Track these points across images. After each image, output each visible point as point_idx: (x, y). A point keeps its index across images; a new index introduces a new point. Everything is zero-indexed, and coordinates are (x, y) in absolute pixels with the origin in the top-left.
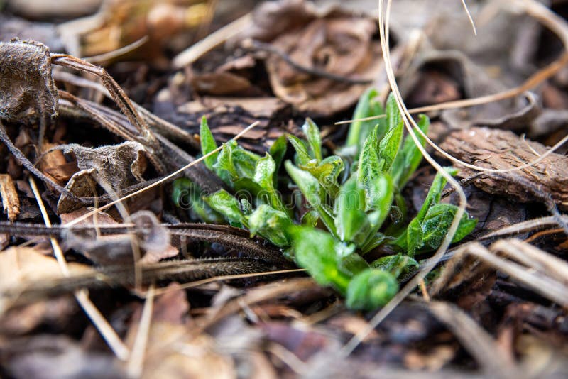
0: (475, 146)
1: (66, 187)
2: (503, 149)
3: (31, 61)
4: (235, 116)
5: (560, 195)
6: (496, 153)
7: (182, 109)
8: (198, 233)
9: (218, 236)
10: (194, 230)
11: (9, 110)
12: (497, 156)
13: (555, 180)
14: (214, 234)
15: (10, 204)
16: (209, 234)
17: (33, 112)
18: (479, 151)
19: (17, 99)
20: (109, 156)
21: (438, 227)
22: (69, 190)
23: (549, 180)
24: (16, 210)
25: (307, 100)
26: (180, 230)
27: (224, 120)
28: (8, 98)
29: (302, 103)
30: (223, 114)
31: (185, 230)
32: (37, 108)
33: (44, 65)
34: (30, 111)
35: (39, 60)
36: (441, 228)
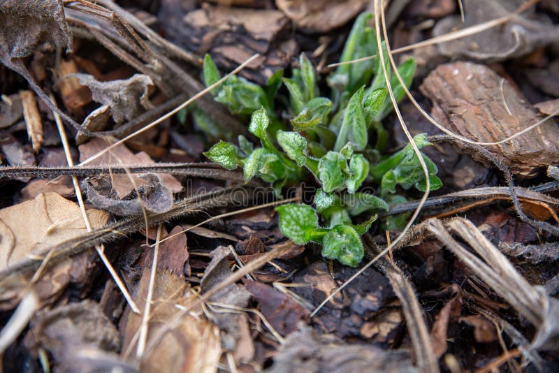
0: (456, 93)
1: (83, 125)
2: (480, 99)
3: (45, 8)
4: (238, 36)
5: (519, 166)
6: (472, 104)
7: (188, 19)
8: (199, 171)
9: (217, 174)
10: (195, 169)
11: (27, 48)
12: (473, 109)
13: (517, 153)
14: (213, 172)
15: (34, 132)
16: (209, 172)
17: (50, 46)
18: (458, 101)
19: (34, 37)
20: (121, 93)
21: (410, 177)
22: (85, 128)
23: (512, 153)
24: (39, 137)
25: (307, 15)
26: (184, 170)
27: (227, 39)
28: (25, 35)
29: (302, 19)
30: (226, 32)
31: (188, 169)
32: (52, 42)
33: (57, 12)
34: (47, 46)
35: (53, 8)
36: (412, 178)
